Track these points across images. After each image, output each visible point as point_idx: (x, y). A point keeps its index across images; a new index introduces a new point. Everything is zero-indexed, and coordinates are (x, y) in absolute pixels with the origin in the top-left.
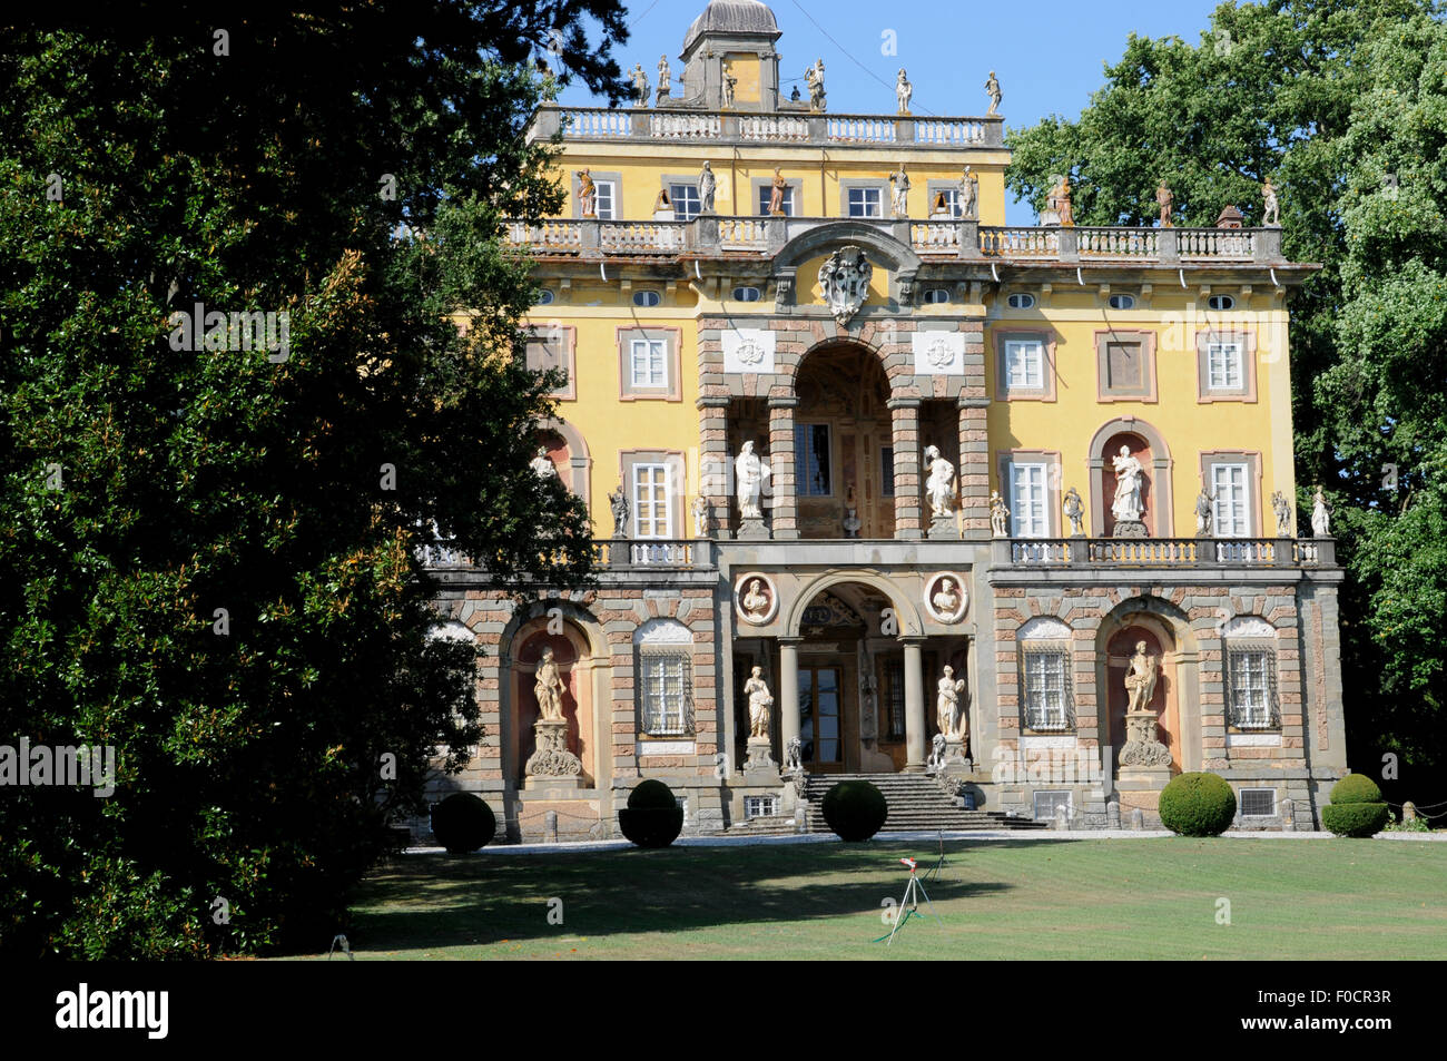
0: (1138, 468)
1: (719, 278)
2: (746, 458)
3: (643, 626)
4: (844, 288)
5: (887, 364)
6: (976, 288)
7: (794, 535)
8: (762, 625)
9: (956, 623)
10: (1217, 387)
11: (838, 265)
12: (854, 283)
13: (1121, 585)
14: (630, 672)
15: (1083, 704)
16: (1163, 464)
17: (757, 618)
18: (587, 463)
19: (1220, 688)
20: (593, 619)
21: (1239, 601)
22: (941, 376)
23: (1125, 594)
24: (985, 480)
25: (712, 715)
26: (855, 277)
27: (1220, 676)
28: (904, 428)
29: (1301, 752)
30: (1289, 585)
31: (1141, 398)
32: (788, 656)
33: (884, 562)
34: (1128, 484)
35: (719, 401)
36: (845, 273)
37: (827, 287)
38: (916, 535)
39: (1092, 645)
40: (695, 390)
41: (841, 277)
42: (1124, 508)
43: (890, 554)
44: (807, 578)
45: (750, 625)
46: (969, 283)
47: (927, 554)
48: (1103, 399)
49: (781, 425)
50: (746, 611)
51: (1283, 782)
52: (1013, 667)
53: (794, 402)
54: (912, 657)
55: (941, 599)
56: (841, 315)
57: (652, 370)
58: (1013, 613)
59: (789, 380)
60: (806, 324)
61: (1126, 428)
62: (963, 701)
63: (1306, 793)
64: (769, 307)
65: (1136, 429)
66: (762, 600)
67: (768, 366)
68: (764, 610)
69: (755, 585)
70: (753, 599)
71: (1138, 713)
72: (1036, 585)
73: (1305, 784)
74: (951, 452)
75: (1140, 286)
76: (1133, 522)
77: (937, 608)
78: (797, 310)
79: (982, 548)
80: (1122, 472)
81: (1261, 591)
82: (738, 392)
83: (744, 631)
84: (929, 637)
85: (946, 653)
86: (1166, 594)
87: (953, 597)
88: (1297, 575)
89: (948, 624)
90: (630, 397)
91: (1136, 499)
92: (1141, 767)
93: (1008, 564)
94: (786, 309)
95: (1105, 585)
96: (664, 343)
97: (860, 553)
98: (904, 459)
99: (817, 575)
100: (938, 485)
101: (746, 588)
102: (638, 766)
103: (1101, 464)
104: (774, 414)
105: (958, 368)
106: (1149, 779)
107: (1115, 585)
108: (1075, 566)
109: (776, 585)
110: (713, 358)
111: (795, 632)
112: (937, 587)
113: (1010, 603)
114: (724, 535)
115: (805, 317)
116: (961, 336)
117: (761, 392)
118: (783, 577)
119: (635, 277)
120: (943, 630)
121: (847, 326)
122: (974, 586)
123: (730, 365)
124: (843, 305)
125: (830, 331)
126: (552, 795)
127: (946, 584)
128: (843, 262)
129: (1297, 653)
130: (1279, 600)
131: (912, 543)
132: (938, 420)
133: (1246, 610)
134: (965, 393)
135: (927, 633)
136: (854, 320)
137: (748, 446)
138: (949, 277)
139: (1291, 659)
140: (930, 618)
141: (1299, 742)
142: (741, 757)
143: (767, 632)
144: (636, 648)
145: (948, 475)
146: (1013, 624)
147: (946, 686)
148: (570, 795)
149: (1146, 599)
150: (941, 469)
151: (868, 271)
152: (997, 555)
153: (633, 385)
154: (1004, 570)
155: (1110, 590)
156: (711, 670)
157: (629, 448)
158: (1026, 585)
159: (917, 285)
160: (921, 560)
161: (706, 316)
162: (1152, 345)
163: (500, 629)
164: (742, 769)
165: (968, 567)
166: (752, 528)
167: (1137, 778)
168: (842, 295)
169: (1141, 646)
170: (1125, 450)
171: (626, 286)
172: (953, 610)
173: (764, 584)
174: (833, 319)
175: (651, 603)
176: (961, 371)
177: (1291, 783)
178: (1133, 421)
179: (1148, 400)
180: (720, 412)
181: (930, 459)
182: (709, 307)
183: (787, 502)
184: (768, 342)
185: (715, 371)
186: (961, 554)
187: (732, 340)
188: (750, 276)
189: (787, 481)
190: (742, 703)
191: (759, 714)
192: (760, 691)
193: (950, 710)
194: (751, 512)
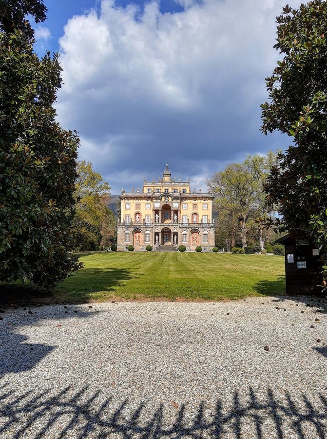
0: (196, 216)
1: (154, 198)
2: (157, 216)
3: (146, 231)
5: (171, 206)
6: (179, 199)
7: (160, 223)
8: (157, 231)
9: (176, 231)
10: (204, 209)
14: (144, 235)
15: (188, 239)
19: (202, 238)
20: (141, 230)
22: (175, 208)
23: (193, 229)
25: (152, 239)
28: (172, 212)
29: (209, 244)
30: (209, 228)
32: (160, 234)
33: (169, 225)
39: (189, 234)
40: (152, 209)
42: (195, 220)
44: (162, 227)
48: (193, 210)
49: (160, 212)
52: (182, 235)
53: (161, 210)
54: (172, 234)
57: (148, 206)
58: (181, 230)
59: (161, 208)
60: (163, 203)
62: (177, 238)
64: (159, 201)
67: (159, 207)
70: (157, 229)
71: (195, 240)
74: (177, 215)
75: (196, 198)
76: (195, 222)
78: (162, 201)
80: (194, 217)
82: (156, 209)
83: (155, 232)
85: (176, 234)
86: (196, 229)
87: (176, 229)
96: (149, 204)
97: (167, 224)
98: (172, 216)
100: (175, 218)
108: (188, 226)
110: (154, 206)
111: (161, 232)
112: (174, 228)
116: (178, 204)
117: (158, 209)
118: (160, 227)
122: (178, 228)
123: (155, 207)
125: (165, 203)
128: (166, 197)
132: (176, 212)
133: (205, 230)
134: (178, 209)
136: (167, 202)
137: (157, 214)
138: (177, 198)
139: (209, 235)
140: (174, 231)
142: (155, 243)
144: (144, 233)
147: (175, 237)
150: (176, 216)
151: (168, 197)
152: (180, 225)
153: (146, 208)
155: (191, 228)
156: (152, 235)
157: (146, 214)
158: (183, 228)
159: (173, 199)
160: (173, 225)
162: (198, 204)
163: (132, 231)
165: (177, 226)
166: (157, 222)
168: (166, 200)
169: (195, 234)
171: (146, 199)
173: (158, 227)
175: (146, 229)
176: (177, 207)
179: (197, 210)
180: (154, 211)
182: (153, 201)
183: (160, 220)
184: (159, 204)
185: (154, 207)
186: (177, 224)
187: (155, 204)
188: (157, 198)
189: (160, 218)
190: (155, 238)
191: (157, 239)
192: (157, 237)
193: (175, 239)
194: (157, 220)
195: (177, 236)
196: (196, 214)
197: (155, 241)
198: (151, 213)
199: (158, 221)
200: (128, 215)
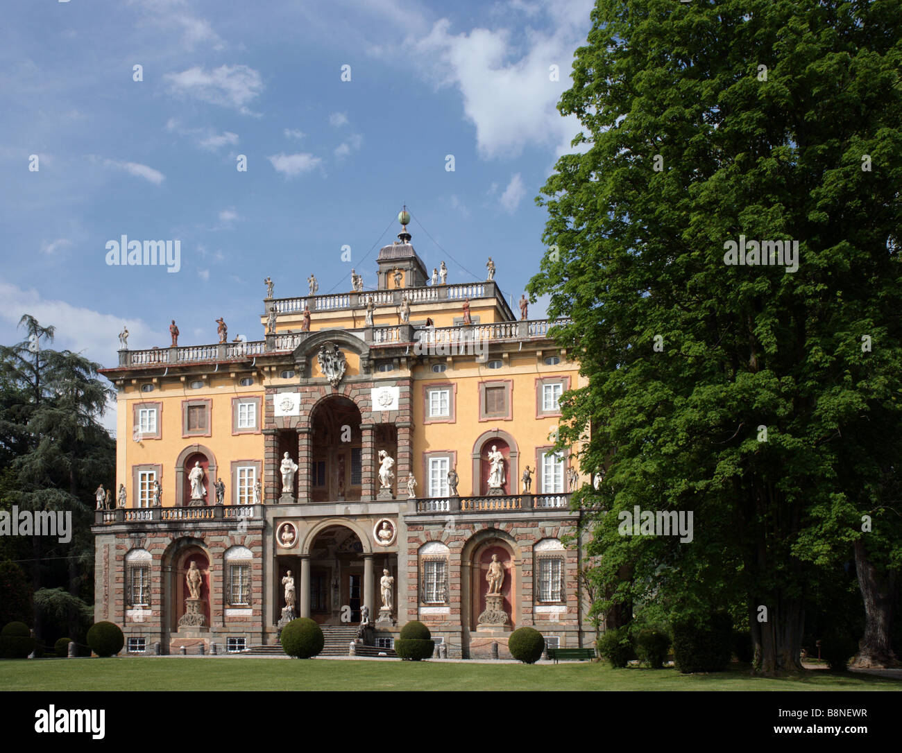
0: (501, 457)
1: (270, 367)
2: (286, 462)
3: (228, 550)
4: (331, 367)
5: (359, 406)
6: (403, 360)
7: (305, 501)
8: (290, 548)
9: (389, 546)
10: (548, 409)
11: (324, 353)
12: (335, 363)
13: (476, 522)
14: (221, 573)
15: (453, 589)
16: (514, 455)
17: (288, 545)
18: (215, 468)
19: (530, 580)
20: (207, 546)
21: (544, 532)
22: (386, 412)
23: (478, 527)
24: (407, 467)
25: (260, 595)
26: (335, 360)
27: (531, 572)
28: (368, 439)
29: (576, 616)
30: (574, 520)
31: (503, 418)
32: (304, 565)
33: (352, 513)
34: (496, 466)
35: (270, 432)
36: (329, 358)
37: (323, 366)
38: (368, 499)
39: (458, 557)
40: (263, 426)
41: (328, 360)
42: (494, 481)
43: (355, 509)
44: (313, 523)
45: (285, 548)
46: (399, 358)
47: (374, 509)
48: (482, 420)
49: (303, 442)
50: (283, 542)
51: (564, 633)
52: (415, 569)
53: (307, 430)
54: (367, 564)
55: (381, 532)
56: (331, 381)
58: (416, 540)
59: (306, 419)
60: (316, 388)
61: (495, 435)
63: (576, 639)
64: (296, 380)
65: (500, 436)
66: (291, 535)
67: (296, 412)
68: (291, 541)
69: (286, 528)
70: (286, 536)
71: (492, 595)
72: (430, 524)
73: (576, 634)
75: (502, 354)
76: (496, 488)
77: (380, 538)
78: (311, 381)
79: (404, 505)
80: (493, 460)
81: (557, 524)
82: (281, 426)
83: (281, 552)
84: (376, 553)
85: (385, 561)
86: (502, 527)
87: (389, 532)
88: (577, 514)
89: (385, 546)
90: (237, 433)
91: (499, 476)
92: (489, 624)
93: (415, 513)
94: (305, 380)
95: (467, 522)
96: (254, 404)
97: (339, 509)
98: (366, 457)
99: (318, 521)
100: (384, 472)
101: (282, 530)
102: (224, 622)
103: (479, 456)
104: (300, 436)
105: (395, 406)
106: (492, 631)
107: (473, 522)
108: (452, 512)
109: (298, 528)
110: (270, 408)
111: (306, 552)
112: (380, 527)
113: (415, 534)
114: (271, 502)
115: (316, 384)
116: (397, 389)
117: (293, 426)
118: (301, 522)
119: (237, 371)
120: (382, 550)
121: (337, 387)
122: (399, 527)
123: (278, 412)
124: (332, 376)
125: (329, 390)
126: (188, 636)
127: (385, 525)
128: (327, 352)
129: (576, 559)
130: (567, 529)
131: (367, 503)
132: (386, 435)
133: (548, 534)
134: (398, 420)
135: (374, 551)
136: (339, 383)
137: (286, 455)
138: (387, 356)
139: (573, 562)
140: (376, 543)
141: (575, 610)
143: (293, 552)
144: (225, 561)
145: (390, 465)
146: (416, 545)
147: (385, 580)
148: (196, 635)
149: (492, 530)
150: (387, 462)
151: (341, 356)
152: (411, 508)
153: (239, 427)
154: (411, 516)
155: (470, 525)
156: (260, 572)
157: (235, 459)
158: (424, 524)
159: (372, 362)
160: (370, 512)
161: (267, 387)
162: (511, 388)
163: (162, 552)
164: (277, 624)
165: (396, 515)
166: (287, 498)
167: (485, 630)
168: (331, 370)
169: (494, 557)
170: (494, 448)
171: (233, 375)
172: (389, 539)
173: (290, 526)
174: (328, 384)
175: (232, 538)
176: (397, 408)
177: (568, 634)
178: (498, 431)
179: (507, 418)
180: (271, 438)
181: (382, 458)
182: (267, 381)
183: (303, 483)
184: (295, 398)
185: (270, 416)
186: (393, 508)
187: (278, 399)
188: (285, 364)
189: (304, 472)
190: (280, 589)
191: (287, 595)
192: (289, 583)
193: (385, 593)
194: (287, 489)
195: (394, 572)
196: (498, 442)
197: (280, 602)
198: (259, 448)
199: (295, 494)
200: (151, 466)
